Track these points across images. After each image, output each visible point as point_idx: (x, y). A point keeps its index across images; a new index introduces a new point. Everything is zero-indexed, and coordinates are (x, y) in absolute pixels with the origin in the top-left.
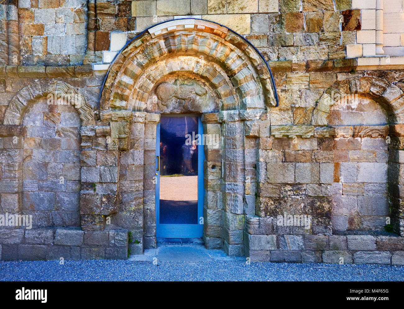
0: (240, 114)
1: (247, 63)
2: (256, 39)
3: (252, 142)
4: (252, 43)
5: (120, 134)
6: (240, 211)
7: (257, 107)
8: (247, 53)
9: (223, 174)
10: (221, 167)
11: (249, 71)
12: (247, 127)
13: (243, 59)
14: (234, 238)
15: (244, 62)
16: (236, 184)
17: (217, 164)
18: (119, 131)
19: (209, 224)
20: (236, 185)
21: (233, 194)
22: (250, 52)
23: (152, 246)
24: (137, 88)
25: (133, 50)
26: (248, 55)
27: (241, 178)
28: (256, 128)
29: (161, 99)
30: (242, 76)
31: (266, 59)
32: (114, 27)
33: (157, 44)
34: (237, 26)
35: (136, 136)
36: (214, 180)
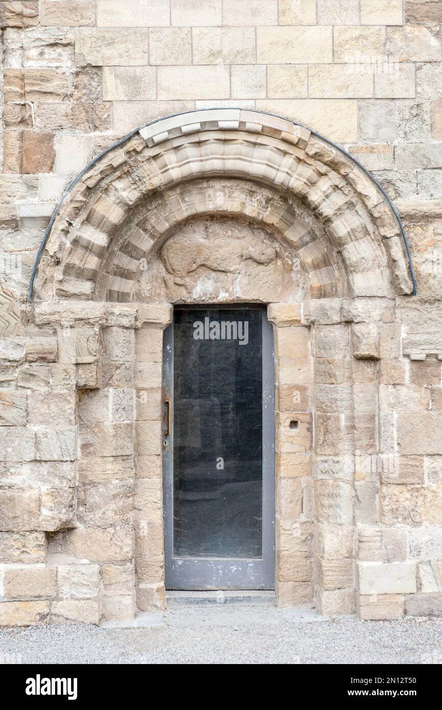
0: (341, 309)
1: (355, 202)
2: (370, 152)
3: (369, 370)
4: (362, 163)
5: (78, 354)
6: (345, 517)
7: (375, 294)
8: (351, 181)
9: (314, 439)
10: (310, 423)
11: (358, 217)
12: (355, 338)
13: (346, 192)
14: (332, 576)
15: (347, 199)
16: (336, 459)
17: (301, 418)
18: (77, 349)
19: (285, 552)
20: (338, 462)
21: (331, 482)
22: (358, 181)
23: (155, 606)
24: (116, 249)
25: (108, 173)
26: (354, 186)
27: (347, 447)
28: (372, 340)
29: (172, 272)
30: (344, 228)
31: (391, 193)
32: (64, 122)
33: (160, 160)
34: (330, 126)
35: (116, 359)
36: (294, 453)
